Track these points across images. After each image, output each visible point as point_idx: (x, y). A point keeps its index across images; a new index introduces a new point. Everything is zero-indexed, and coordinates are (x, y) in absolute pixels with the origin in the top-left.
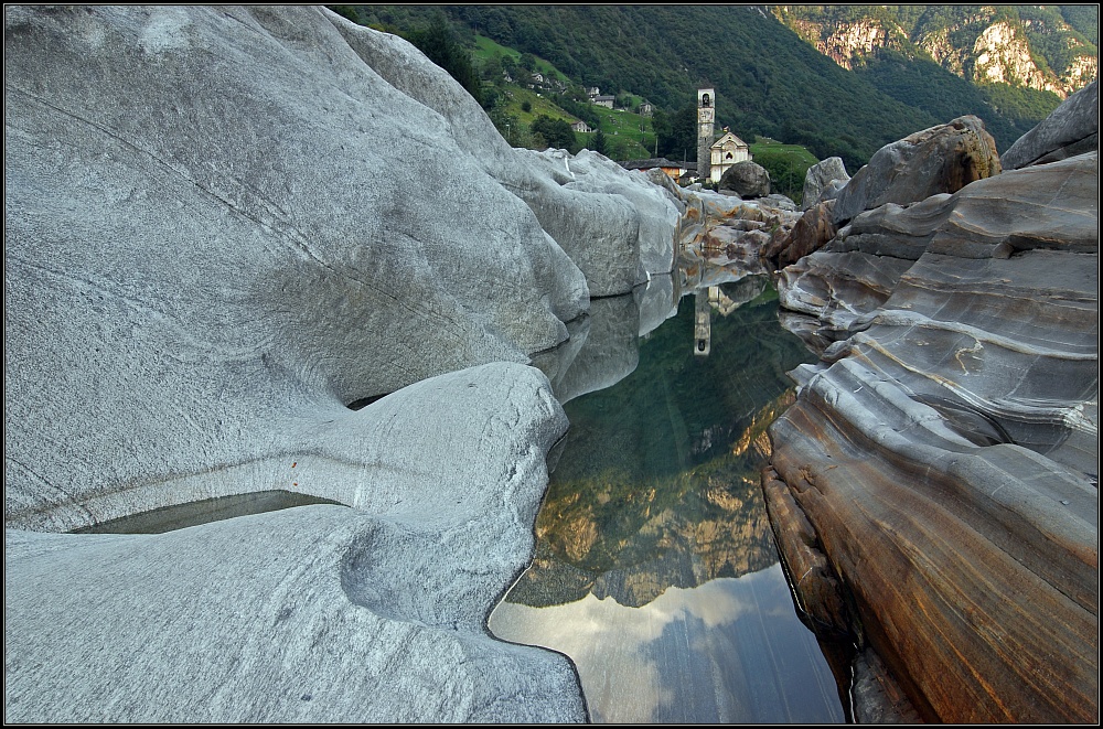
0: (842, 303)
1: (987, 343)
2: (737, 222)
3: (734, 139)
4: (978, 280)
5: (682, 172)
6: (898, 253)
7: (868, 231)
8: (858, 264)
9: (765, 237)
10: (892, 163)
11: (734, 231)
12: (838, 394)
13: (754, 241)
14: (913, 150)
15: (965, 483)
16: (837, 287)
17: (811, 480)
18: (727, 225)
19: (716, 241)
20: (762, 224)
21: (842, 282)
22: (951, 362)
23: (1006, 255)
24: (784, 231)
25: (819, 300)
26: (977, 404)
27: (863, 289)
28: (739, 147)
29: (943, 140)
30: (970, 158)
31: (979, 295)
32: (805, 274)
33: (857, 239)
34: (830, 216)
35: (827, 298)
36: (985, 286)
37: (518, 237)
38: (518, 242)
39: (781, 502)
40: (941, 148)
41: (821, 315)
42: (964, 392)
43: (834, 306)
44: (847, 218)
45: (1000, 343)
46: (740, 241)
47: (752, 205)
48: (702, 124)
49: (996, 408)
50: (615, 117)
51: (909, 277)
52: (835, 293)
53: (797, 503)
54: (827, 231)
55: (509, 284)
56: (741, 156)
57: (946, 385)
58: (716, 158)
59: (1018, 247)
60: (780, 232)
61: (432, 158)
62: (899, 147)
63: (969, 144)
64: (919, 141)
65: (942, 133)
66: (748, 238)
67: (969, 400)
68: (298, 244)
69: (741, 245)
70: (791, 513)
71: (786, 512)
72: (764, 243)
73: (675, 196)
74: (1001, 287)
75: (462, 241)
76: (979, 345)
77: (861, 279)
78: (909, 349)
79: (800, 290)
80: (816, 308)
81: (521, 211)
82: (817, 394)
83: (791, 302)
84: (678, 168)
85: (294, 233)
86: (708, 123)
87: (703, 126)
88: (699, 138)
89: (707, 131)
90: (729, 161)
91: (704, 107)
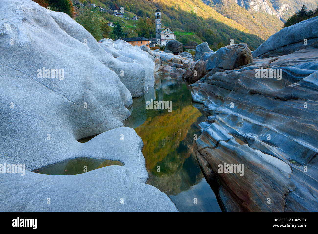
0: (211, 101)
1: (244, 120)
2: (173, 64)
3: (169, 30)
4: (244, 101)
5: (150, 42)
6: (225, 88)
7: (217, 80)
8: (215, 89)
9: (184, 71)
10: (223, 54)
11: (173, 68)
12: (212, 133)
13: (180, 72)
14: (229, 51)
15: (236, 152)
16: (209, 95)
17: (208, 154)
18: (169, 65)
19: (166, 71)
20: (182, 65)
21: (211, 94)
22: (237, 124)
23: (250, 94)
24: (190, 70)
25: (204, 99)
26: (242, 134)
27: (216, 97)
28: (171, 33)
29: (237, 50)
30: (244, 56)
31: (244, 105)
32: (199, 90)
33: (214, 81)
34: (205, 67)
35: (207, 98)
36: (246, 103)
37: (115, 85)
38: (115, 87)
39: (201, 159)
40: (237, 52)
41: (205, 104)
42: (239, 132)
43: (209, 101)
44: (211, 69)
45: (247, 120)
46: (175, 72)
47: (178, 57)
48: (157, 24)
49: (245, 136)
50: (124, 21)
51: (228, 97)
52: (209, 97)
53: (205, 159)
54: (204, 72)
55: (115, 100)
56: (172, 37)
57: (236, 130)
58: (163, 37)
59: (253, 93)
60: (189, 70)
61: (89, 62)
62: (225, 49)
63: (244, 52)
64: (231, 48)
65: (237, 47)
66: (178, 71)
67: (240, 133)
68: (64, 96)
69: (176, 74)
70: (204, 162)
71: (203, 162)
72: (184, 73)
73: (151, 55)
74: (249, 104)
75: (101, 88)
76: (243, 120)
77: (216, 94)
78: (228, 121)
79: (198, 96)
80: (203, 101)
81: (115, 76)
82: (207, 133)
83: (196, 99)
84: (149, 41)
85: (63, 93)
86: (159, 24)
87: (157, 25)
88: (156, 29)
89: (159, 27)
90: (167, 38)
91: (157, 18)
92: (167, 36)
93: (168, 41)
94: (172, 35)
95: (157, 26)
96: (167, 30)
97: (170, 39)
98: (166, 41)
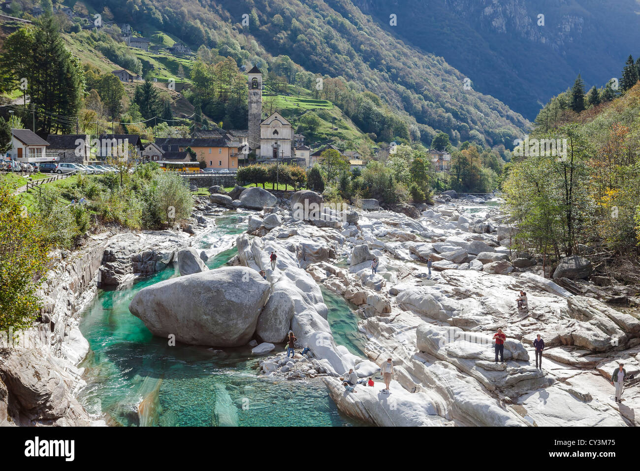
3: (279, 118)
28: (284, 125)
48: (251, 103)
56: (286, 134)
58: (265, 133)
86: (257, 102)
88: (249, 114)
89: (257, 109)
90: (276, 136)
91: (253, 88)
92: (276, 132)
93: (276, 143)
94: (286, 129)
95: (251, 106)
96: (276, 117)
97: (282, 138)
98: (273, 142)
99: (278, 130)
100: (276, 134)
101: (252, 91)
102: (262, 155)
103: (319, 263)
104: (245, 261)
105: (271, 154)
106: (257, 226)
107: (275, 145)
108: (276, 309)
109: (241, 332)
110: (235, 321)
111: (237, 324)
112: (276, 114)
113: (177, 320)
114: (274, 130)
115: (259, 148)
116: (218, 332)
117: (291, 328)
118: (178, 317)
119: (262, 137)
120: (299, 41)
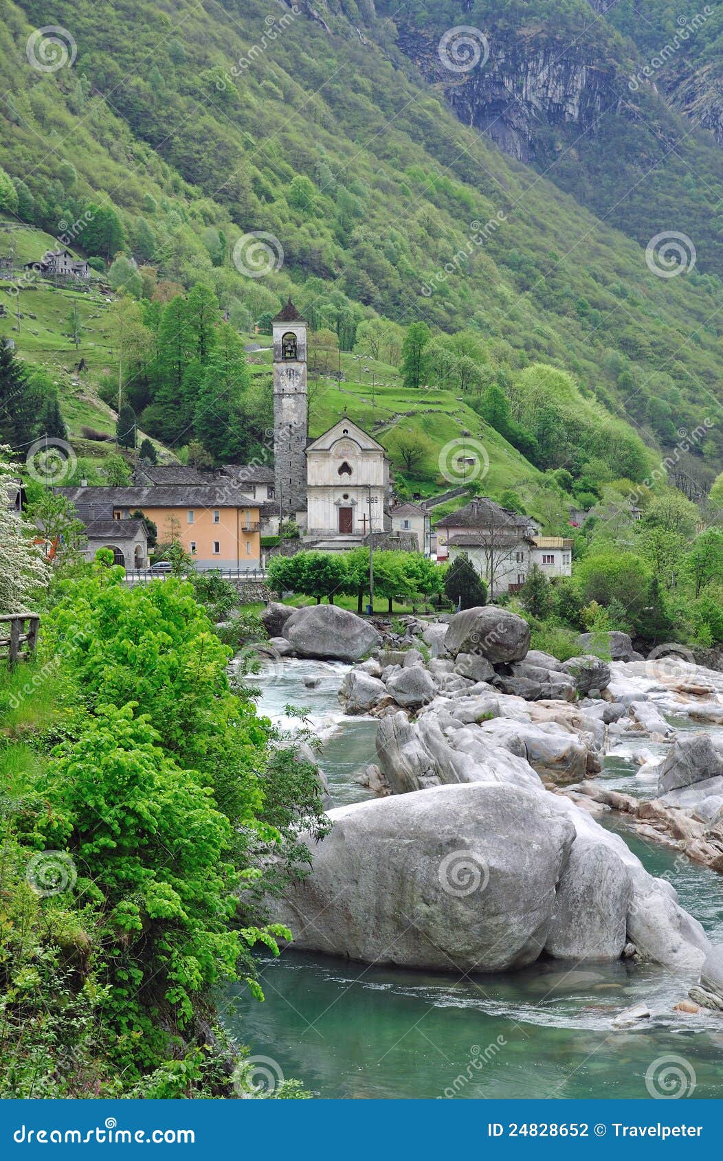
3: (354, 433)
28: (365, 451)
48: (281, 395)
56: (371, 473)
58: (318, 472)
86: (296, 394)
87: (284, 400)
88: (277, 424)
89: (295, 411)
90: (345, 479)
91: (285, 359)
92: (345, 468)
93: (346, 497)
94: (371, 462)
95: (281, 405)
96: (345, 431)
97: (360, 483)
98: (339, 495)
99: (351, 463)
100: (345, 474)
101: (283, 366)
102: (311, 526)
103: (576, 786)
104: (414, 779)
105: (333, 522)
106: (371, 699)
107: (343, 501)
108: (590, 890)
109: (517, 946)
110: (502, 919)
111: (507, 925)
112: (345, 424)
113: (349, 918)
114: (340, 463)
115: (304, 509)
116: (458, 946)
117: (629, 939)
118: (352, 911)
119: (311, 481)
120: (356, 243)
